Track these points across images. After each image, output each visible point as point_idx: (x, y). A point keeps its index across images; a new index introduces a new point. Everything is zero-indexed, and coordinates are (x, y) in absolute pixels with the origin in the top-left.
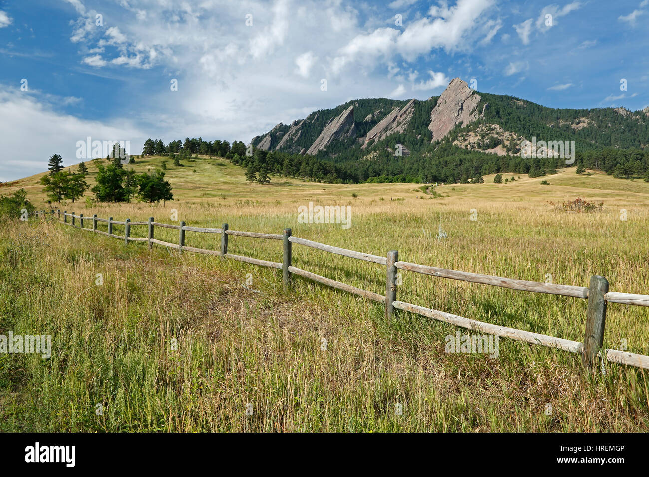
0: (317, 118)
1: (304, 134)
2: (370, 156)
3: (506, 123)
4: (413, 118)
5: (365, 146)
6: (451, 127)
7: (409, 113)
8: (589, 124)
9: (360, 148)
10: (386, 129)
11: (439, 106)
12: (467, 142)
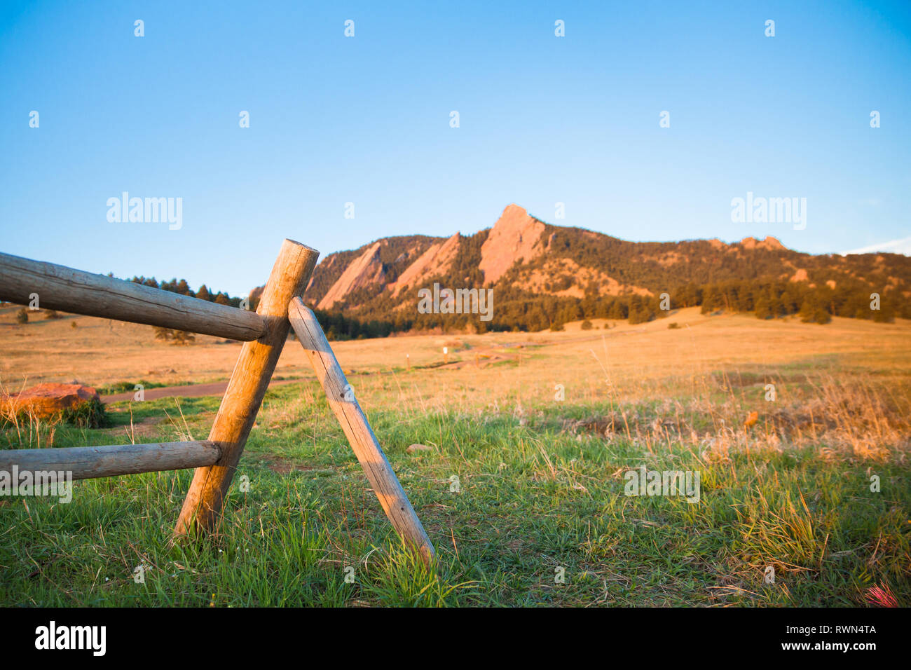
0: (335, 261)
1: (317, 283)
2: (403, 306)
3: (580, 257)
4: (458, 255)
5: (395, 295)
6: (509, 265)
7: (453, 249)
8: (679, 259)
9: (389, 297)
10: (425, 271)
11: (491, 239)
12: (530, 283)
